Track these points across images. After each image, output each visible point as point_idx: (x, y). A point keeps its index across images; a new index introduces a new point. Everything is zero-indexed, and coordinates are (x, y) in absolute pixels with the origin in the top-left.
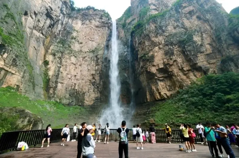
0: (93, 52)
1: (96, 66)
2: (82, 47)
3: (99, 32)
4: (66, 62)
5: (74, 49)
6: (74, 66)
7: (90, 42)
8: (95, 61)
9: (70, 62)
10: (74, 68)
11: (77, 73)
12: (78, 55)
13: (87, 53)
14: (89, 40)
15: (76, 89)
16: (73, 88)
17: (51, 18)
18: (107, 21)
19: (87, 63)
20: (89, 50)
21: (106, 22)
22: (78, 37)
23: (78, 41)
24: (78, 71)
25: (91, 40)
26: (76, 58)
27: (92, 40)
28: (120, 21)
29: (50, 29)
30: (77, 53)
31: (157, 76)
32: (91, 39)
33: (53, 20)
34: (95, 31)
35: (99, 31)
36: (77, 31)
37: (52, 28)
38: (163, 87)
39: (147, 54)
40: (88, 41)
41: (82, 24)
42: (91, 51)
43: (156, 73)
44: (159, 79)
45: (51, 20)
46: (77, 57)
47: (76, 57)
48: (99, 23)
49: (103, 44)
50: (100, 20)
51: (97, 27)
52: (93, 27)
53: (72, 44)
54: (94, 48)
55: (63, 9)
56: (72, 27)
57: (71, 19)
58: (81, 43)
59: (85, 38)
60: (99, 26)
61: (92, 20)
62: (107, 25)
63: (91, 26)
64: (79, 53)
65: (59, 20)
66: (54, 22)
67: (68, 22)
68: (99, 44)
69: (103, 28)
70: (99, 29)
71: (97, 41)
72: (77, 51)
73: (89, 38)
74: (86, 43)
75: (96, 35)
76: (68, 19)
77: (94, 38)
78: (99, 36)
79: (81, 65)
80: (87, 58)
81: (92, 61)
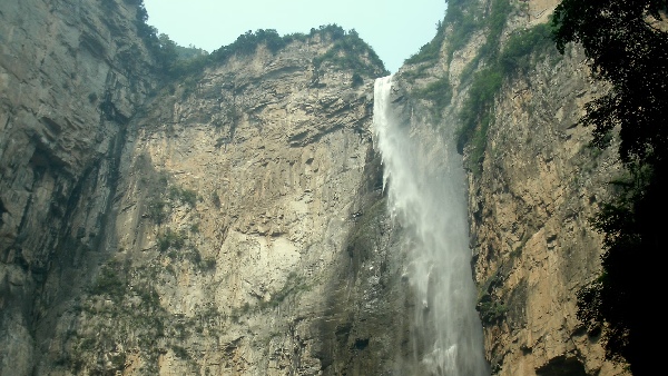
0: (279, 298)
2: (217, 284)
3: (307, 170)
7: (262, 241)
8: (285, 363)
12: (196, 339)
14: (256, 232)
20: (253, 294)
21: (340, 101)
22: (194, 230)
25: (261, 234)
27: (275, 227)
28: (421, 74)
29: (57, 224)
30: (191, 330)
32: (265, 224)
33: (68, 175)
34: (288, 171)
35: (309, 161)
36: (189, 198)
37: (68, 213)
40: (247, 242)
41: (218, 146)
42: (268, 298)
45: (56, 177)
46: (190, 352)
48: (308, 113)
49: (330, 242)
50: (311, 98)
51: (298, 140)
52: (276, 146)
53: (163, 283)
54: (285, 279)
55: (115, 97)
56: (164, 181)
57: (155, 135)
58: (212, 265)
59: (231, 232)
60: (309, 135)
61: (270, 106)
62: (348, 119)
63: (265, 143)
64: (200, 330)
65: (97, 164)
66: (73, 181)
67: (144, 161)
68: (308, 247)
69: (327, 143)
70: (306, 152)
71: (302, 227)
72: (190, 314)
73: (253, 224)
74: (239, 254)
75: (293, 190)
76: (144, 140)
77: (282, 218)
78: (308, 198)
80: (243, 351)
81: (273, 364)
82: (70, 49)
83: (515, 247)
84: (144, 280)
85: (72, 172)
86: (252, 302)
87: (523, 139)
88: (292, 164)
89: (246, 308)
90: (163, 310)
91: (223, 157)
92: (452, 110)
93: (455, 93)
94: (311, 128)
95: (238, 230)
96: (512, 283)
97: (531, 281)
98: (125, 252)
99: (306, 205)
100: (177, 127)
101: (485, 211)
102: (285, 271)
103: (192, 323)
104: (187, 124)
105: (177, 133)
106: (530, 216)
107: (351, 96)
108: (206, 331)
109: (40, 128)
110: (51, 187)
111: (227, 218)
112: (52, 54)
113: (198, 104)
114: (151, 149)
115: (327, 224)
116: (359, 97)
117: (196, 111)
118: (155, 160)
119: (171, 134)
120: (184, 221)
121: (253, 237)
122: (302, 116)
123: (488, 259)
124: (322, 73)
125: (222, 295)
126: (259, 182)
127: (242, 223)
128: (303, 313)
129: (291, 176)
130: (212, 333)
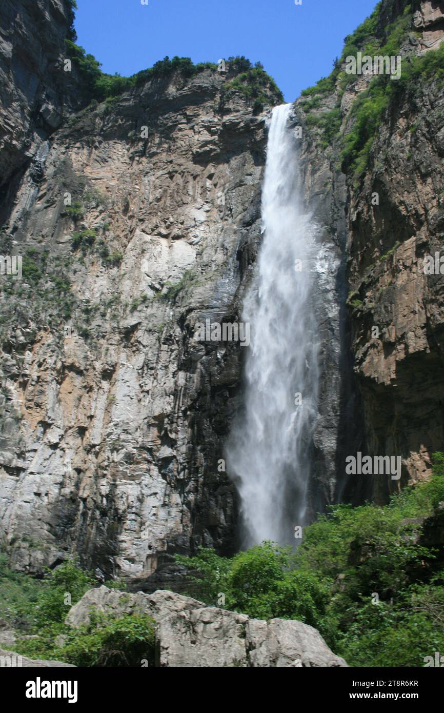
0: (174, 292)
1: (179, 369)
2: (122, 276)
3: (209, 183)
4: (40, 365)
6: (78, 381)
7: (164, 242)
8: (175, 347)
9: (59, 364)
10: (76, 393)
11: (92, 417)
13: (140, 308)
14: (160, 234)
15: (84, 500)
16: (67, 491)
18: (250, 117)
19: (139, 360)
20: (152, 287)
21: (242, 124)
22: (106, 229)
24: (98, 404)
25: (166, 237)
26: (88, 341)
27: (175, 231)
28: (316, 105)
30: (96, 314)
32: (168, 227)
34: (191, 183)
35: (210, 177)
36: (102, 202)
40: (152, 242)
41: (132, 158)
42: (165, 291)
46: (93, 333)
47: (85, 335)
48: (212, 133)
49: (223, 246)
50: (216, 120)
51: (202, 157)
52: (182, 161)
53: (75, 272)
54: (181, 276)
56: (82, 185)
57: (78, 145)
58: (117, 262)
59: (138, 232)
60: (212, 153)
61: (180, 126)
63: (172, 157)
64: (104, 315)
67: (66, 165)
68: (203, 250)
70: (211, 168)
71: (200, 232)
72: (95, 301)
73: (157, 227)
74: (143, 251)
75: (195, 201)
76: (67, 148)
77: (182, 223)
78: (206, 207)
79: (107, 375)
80: (139, 334)
81: (164, 347)
84: (59, 268)
86: (150, 293)
87: (404, 156)
88: (195, 178)
89: (145, 299)
90: (72, 295)
91: (136, 168)
92: (340, 137)
93: (345, 121)
94: (214, 147)
95: (143, 231)
97: (400, 283)
98: (43, 244)
99: (205, 214)
100: (98, 138)
102: (182, 268)
103: (97, 309)
104: (107, 137)
105: (97, 144)
107: (252, 121)
108: (108, 317)
111: (135, 220)
113: (117, 121)
114: (74, 156)
115: (222, 231)
116: (258, 121)
117: (115, 126)
118: (75, 165)
119: (91, 145)
120: (98, 220)
121: (156, 238)
122: (206, 136)
124: (228, 99)
125: (126, 285)
126: (165, 191)
127: (148, 225)
128: (193, 305)
129: (194, 187)
130: (114, 317)
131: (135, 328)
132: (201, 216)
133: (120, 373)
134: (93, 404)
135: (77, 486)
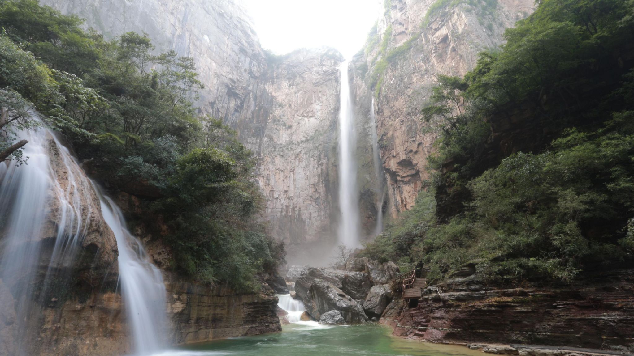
0: (312, 138)
1: (318, 167)
2: (292, 133)
3: (320, 95)
4: (267, 170)
5: (278, 143)
6: (282, 174)
7: (306, 119)
8: (316, 159)
9: (274, 169)
10: (282, 178)
11: (289, 186)
12: (287, 152)
13: (301, 145)
14: (304, 116)
15: (290, 216)
16: (283, 214)
17: (236, 95)
18: (332, 67)
19: (303, 164)
20: (304, 137)
21: (330, 71)
22: (284, 116)
23: (285, 125)
24: (290, 181)
25: (307, 117)
26: (283, 159)
27: (310, 115)
28: (358, 61)
30: (285, 149)
31: (399, 175)
32: (307, 113)
33: (239, 98)
34: (313, 95)
35: (320, 92)
36: (281, 105)
38: (409, 195)
39: (385, 135)
41: (289, 87)
42: (309, 138)
43: (397, 170)
44: (403, 181)
45: (236, 99)
46: (285, 156)
47: (282, 156)
48: (319, 75)
49: (328, 119)
50: (320, 69)
51: (316, 84)
52: (309, 86)
53: (275, 133)
54: (314, 131)
55: (253, 70)
56: (272, 99)
57: (268, 83)
58: (290, 127)
59: (296, 116)
60: (320, 83)
61: (307, 73)
62: (333, 77)
63: (305, 85)
64: (287, 149)
65: (249, 94)
66: (242, 100)
67: (265, 92)
68: (321, 121)
69: (326, 85)
70: (319, 88)
71: (319, 114)
72: (284, 144)
73: (303, 113)
74: (299, 123)
75: (316, 102)
76: (264, 85)
77: (312, 111)
78: (320, 104)
79: (293, 170)
80: (302, 155)
81: (312, 159)
82: (236, 53)
83: (390, 123)
84: (269, 133)
85: (241, 97)
86: (304, 139)
87: (394, 87)
88: (315, 93)
89: (302, 142)
90: (275, 142)
91: (291, 90)
92: (368, 74)
93: (369, 68)
94: (320, 80)
95: (298, 115)
96: (389, 135)
97: (396, 135)
99: (320, 107)
100: (275, 80)
101: (380, 111)
102: (314, 129)
103: (284, 146)
104: (278, 79)
105: (275, 82)
106: (395, 113)
107: (334, 69)
108: (289, 149)
109: (229, 82)
110: (234, 103)
111: (294, 111)
112: (230, 55)
114: (267, 88)
116: (336, 69)
118: (268, 92)
119: (273, 83)
120: (280, 113)
121: (303, 118)
122: (317, 76)
123: (381, 127)
124: (324, 61)
125: (294, 137)
126: (304, 99)
127: (299, 113)
128: (321, 143)
129: (315, 97)
130: (292, 149)
131: (300, 152)
132: (318, 107)
133: (296, 171)
134: (289, 182)
135: (287, 212)
